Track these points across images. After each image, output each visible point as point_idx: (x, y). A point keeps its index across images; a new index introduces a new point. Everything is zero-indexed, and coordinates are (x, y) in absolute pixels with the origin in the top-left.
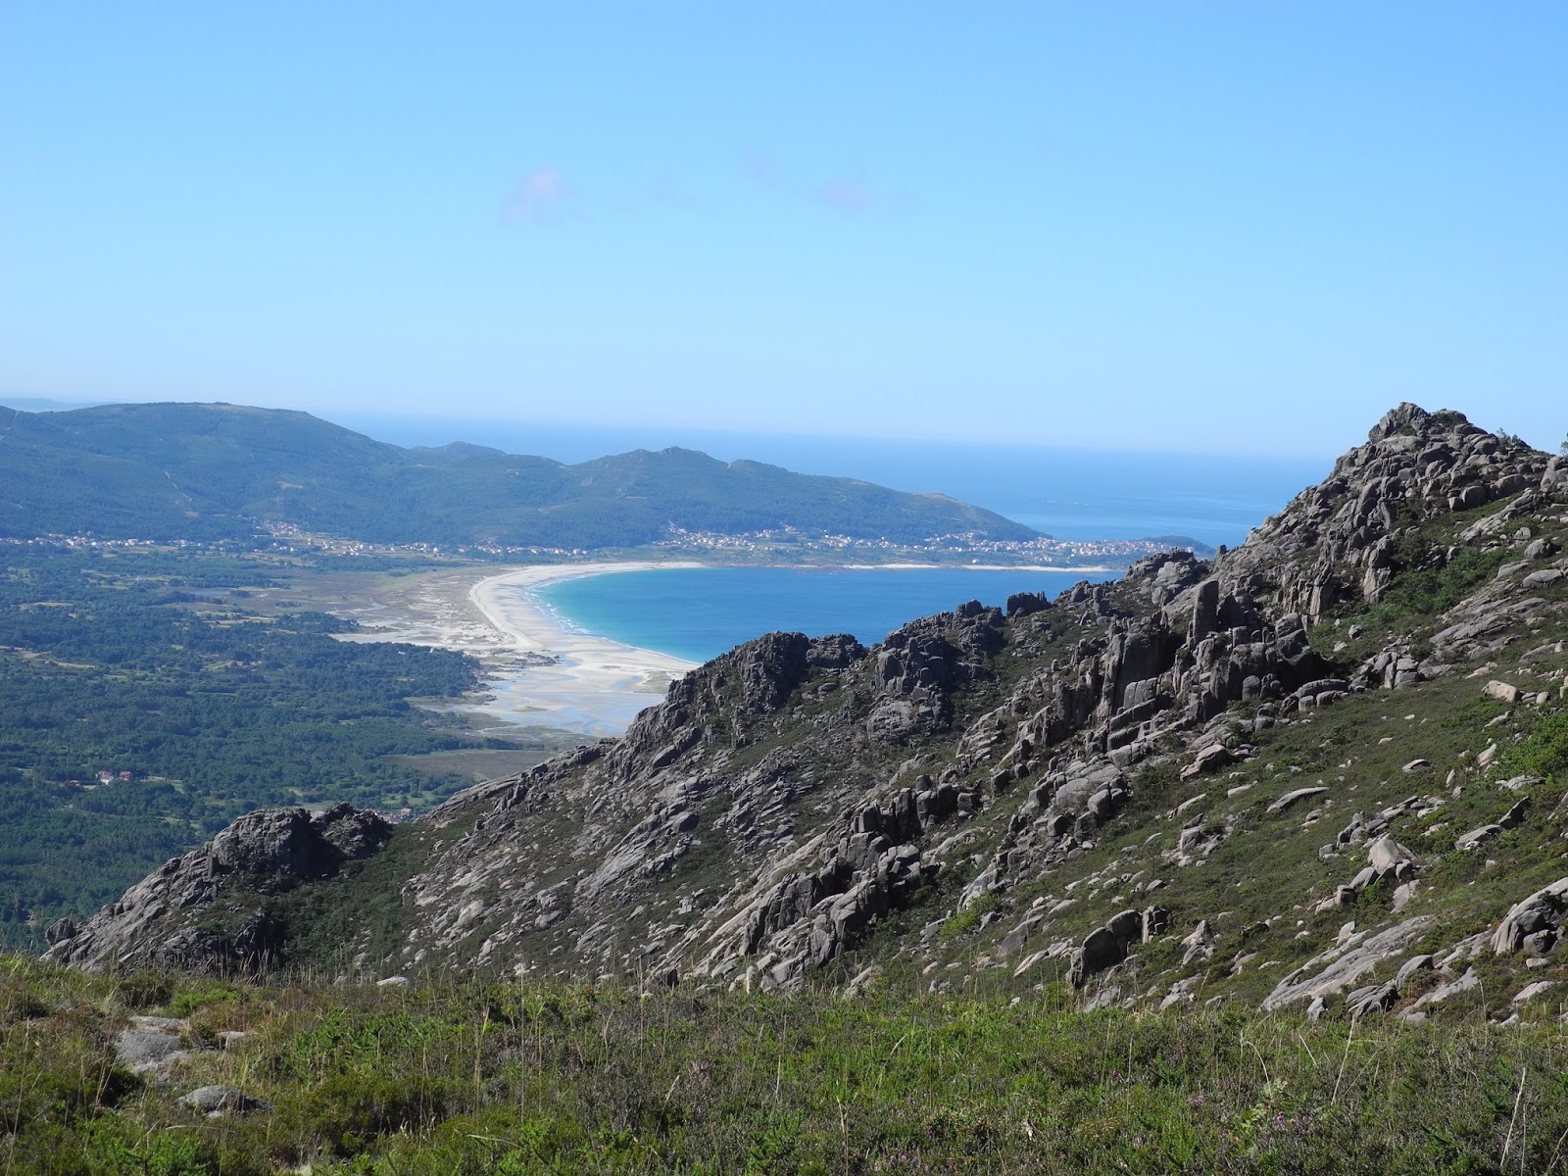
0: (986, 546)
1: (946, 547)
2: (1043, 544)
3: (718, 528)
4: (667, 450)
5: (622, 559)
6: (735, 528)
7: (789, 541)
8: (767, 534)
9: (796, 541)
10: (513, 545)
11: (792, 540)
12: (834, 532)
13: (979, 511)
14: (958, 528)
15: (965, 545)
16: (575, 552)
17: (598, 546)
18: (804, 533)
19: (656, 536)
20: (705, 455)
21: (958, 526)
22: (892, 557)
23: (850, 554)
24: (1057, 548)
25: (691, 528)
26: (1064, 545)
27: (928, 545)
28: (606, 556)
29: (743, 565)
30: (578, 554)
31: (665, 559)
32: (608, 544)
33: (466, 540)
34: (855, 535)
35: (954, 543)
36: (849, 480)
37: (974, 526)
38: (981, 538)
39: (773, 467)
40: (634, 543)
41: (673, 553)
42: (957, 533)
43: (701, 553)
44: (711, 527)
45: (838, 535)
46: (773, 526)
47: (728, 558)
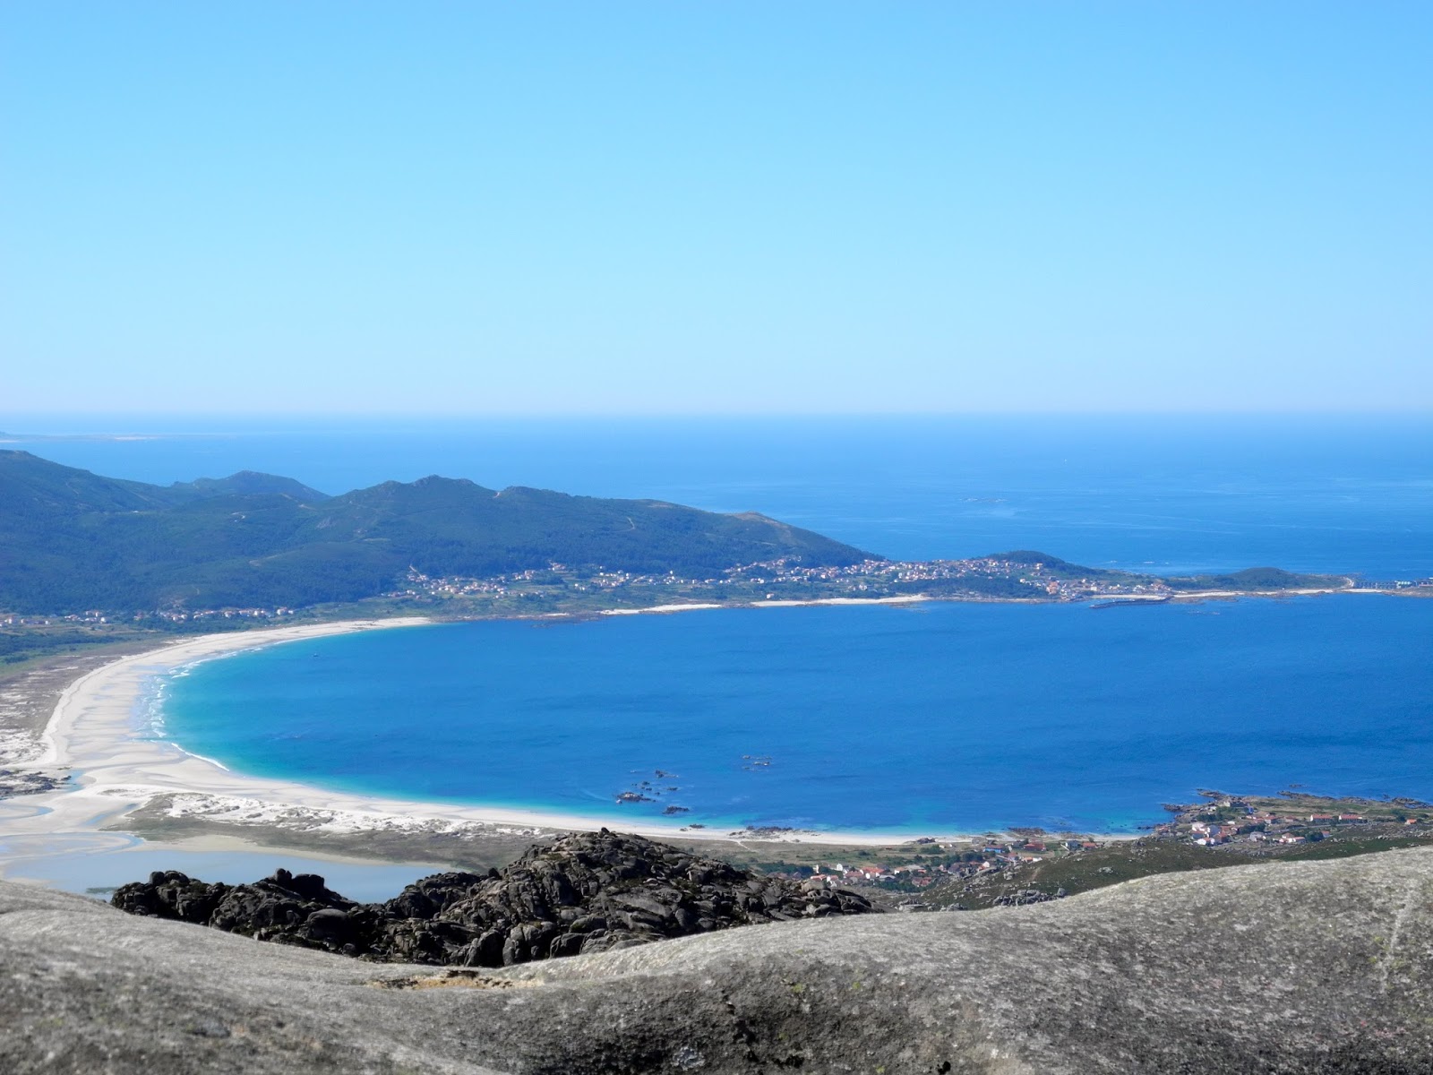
0: (796, 575)
1: (747, 578)
2: (868, 567)
3: (468, 571)
4: (421, 481)
5: (330, 618)
6: (488, 569)
7: (552, 583)
8: (528, 575)
9: (562, 582)
10: (202, 607)
11: (556, 581)
12: (611, 568)
13: (798, 533)
14: (767, 555)
15: (771, 574)
16: (279, 612)
17: (310, 603)
18: (575, 572)
19: (387, 584)
20: (470, 484)
21: (769, 552)
22: (672, 595)
23: (622, 595)
24: (883, 572)
25: (434, 574)
26: (893, 568)
27: (725, 577)
28: (313, 616)
29: (478, 617)
30: (283, 614)
31: (388, 615)
32: (324, 598)
33: (149, 605)
34: (636, 571)
35: (759, 572)
36: (651, 502)
37: (786, 550)
38: (791, 565)
39: (553, 495)
40: (356, 596)
41: (399, 608)
42: (765, 560)
43: (437, 604)
44: (459, 572)
45: (615, 571)
46: (539, 565)
47: (464, 610)
